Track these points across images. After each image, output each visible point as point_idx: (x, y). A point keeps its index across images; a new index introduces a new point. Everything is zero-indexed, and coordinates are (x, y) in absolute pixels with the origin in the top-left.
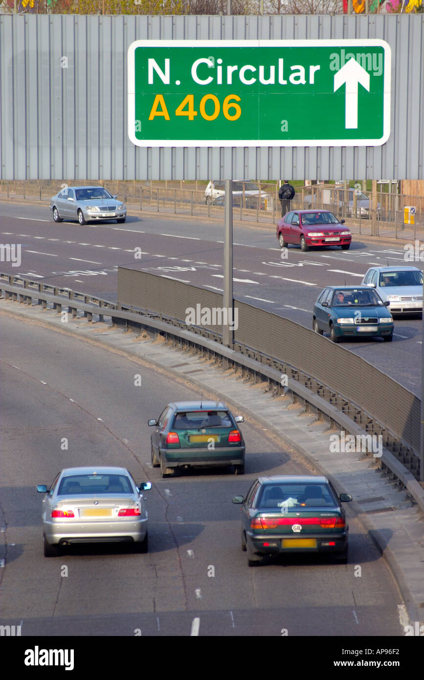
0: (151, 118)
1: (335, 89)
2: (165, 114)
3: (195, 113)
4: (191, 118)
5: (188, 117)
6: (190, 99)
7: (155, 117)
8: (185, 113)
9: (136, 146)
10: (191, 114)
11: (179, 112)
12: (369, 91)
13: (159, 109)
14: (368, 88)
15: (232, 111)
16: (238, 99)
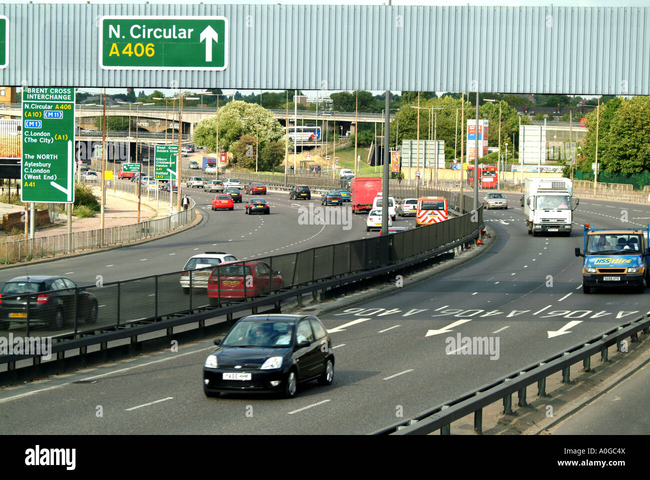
0: (110, 55)
1: (201, 41)
2: (117, 53)
3: (132, 53)
4: (130, 55)
5: (128, 55)
6: (129, 45)
7: (113, 55)
8: (127, 53)
9: (103, 70)
10: (130, 53)
11: (124, 52)
12: (217, 42)
13: (114, 50)
14: (217, 41)
15: (150, 52)
16: (153, 46)
